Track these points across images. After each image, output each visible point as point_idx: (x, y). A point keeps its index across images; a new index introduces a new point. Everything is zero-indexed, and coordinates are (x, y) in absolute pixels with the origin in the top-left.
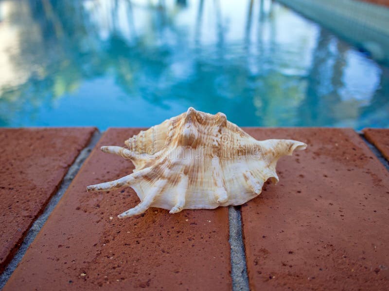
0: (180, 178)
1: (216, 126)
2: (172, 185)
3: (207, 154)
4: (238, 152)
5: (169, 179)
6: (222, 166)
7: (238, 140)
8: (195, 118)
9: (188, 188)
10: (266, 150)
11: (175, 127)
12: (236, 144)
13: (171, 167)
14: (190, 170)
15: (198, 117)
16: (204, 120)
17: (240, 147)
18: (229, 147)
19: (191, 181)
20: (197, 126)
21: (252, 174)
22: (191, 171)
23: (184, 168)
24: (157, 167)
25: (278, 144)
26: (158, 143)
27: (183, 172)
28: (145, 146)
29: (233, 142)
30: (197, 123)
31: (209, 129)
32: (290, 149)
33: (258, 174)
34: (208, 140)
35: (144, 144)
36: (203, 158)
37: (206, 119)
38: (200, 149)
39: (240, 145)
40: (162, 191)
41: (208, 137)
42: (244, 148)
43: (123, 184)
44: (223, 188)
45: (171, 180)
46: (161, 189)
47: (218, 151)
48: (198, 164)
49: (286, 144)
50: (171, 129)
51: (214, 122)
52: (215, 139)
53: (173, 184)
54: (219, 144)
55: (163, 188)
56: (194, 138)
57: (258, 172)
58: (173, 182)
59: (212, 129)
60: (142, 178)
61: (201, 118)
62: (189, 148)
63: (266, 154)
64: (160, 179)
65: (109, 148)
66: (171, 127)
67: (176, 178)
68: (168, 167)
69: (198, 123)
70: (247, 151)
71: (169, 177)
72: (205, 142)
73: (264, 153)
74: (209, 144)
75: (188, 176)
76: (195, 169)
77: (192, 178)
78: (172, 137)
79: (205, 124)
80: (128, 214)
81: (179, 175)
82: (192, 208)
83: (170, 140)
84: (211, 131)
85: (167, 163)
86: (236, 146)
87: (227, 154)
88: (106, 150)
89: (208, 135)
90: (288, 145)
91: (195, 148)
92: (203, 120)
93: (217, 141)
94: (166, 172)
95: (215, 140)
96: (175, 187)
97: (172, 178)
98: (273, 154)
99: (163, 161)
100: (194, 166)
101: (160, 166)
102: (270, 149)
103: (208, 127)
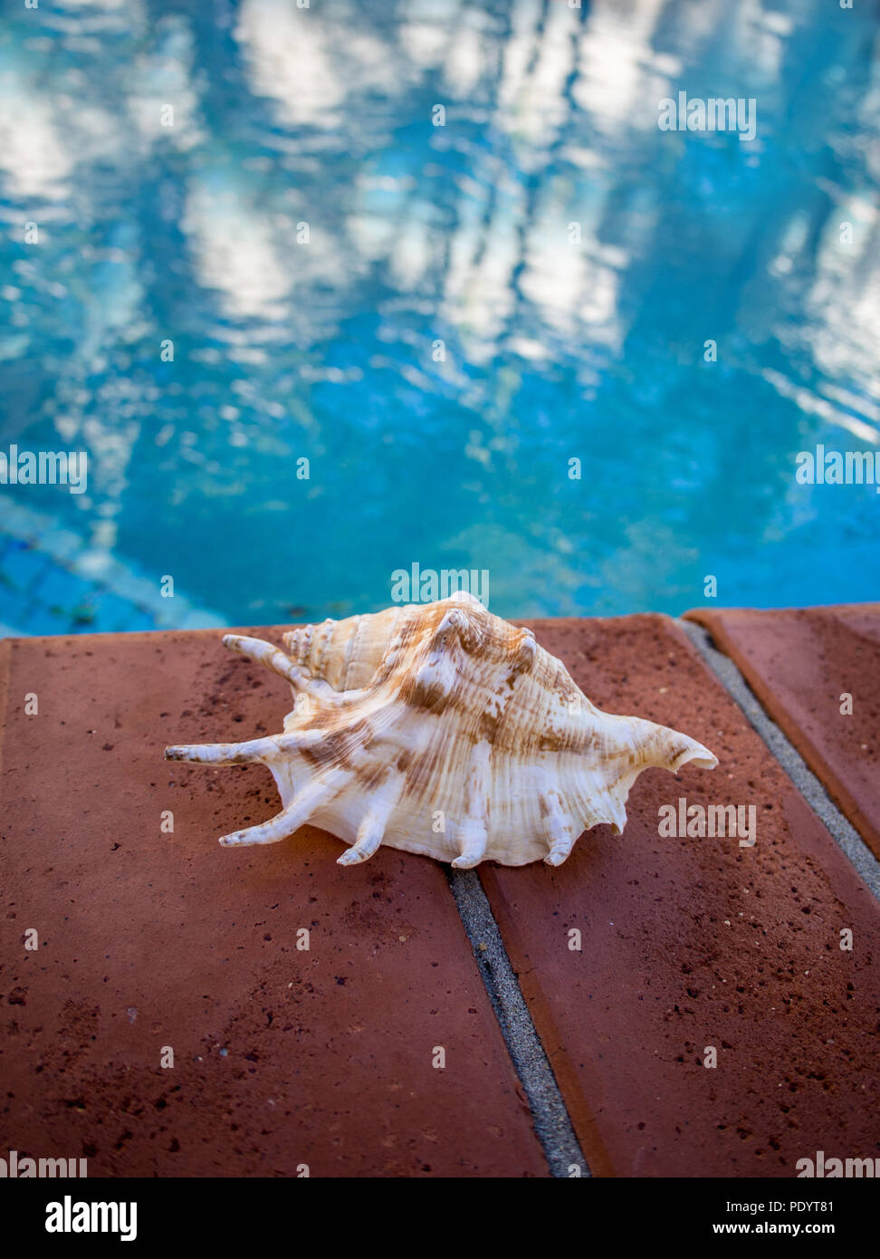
0: (387, 774)
1: (506, 665)
2: (363, 786)
3: (464, 732)
4: (543, 742)
5: (360, 772)
6: (494, 767)
7: (549, 712)
8: (458, 639)
9: (398, 804)
10: (615, 747)
11: (405, 645)
12: (542, 721)
13: (370, 745)
14: (413, 762)
15: (467, 638)
16: (480, 645)
17: (550, 730)
18: (523, 726)
19: (412, 787)
20: (458, 659)
21: (561, 803)
22: (416, 764)
23: (401, 754)
24: (338, 736)
25: (651, 738)
26: (358, 669)
27: (395, 764)
28: (327, 664)
29: (537, 714)
30: (460, 652)
31: (486, 670)
32: (675, 758)
33: (575, 805)
34: (475, 700)
35: (325, 660)
36: (453, 739)
37: (487, 642)
38: (451, 716)
39: (551, 727)
40: (336, 796)
41: (478, 693)
42: (559, 735)
43: (251, 758)
44: (483, 822)
45: (363, 774)
46: (335, 793)
47: (493, 729)
48: (438, 751)
49: (670, 744)
50: (397, 648)
51: (504, 653)
52: (495, 698)
53: (368, 784)
54: (499, 714)
55: (340, 792)
56: (441, 694)
57: (577, 801)
58: (366, 781)
59: (493, 672)
60: (299, 753)
61: (474, 638)
62: (423, 712)
63: (612, 756)
64: (338, 766)
65: (241, 643)
66: (397, 640)
67: (377, 773)
68: (363, 743)
69: (462, 652)
70: (565, 743)
71: (360, 767)
72: (467, 702)
73: (607, 752)
74: (475, 708)
75: (405, 774)
76: (427, 761)
77: (415, 781)
78: (392, 667)
79: (480, 656)
80: (244, 839)
81: (385, 768)
82: (400, 845)
83: (386, 676)
84: (489, 675)
85: (362, 733)
86: (541, 729)
87: (514, 740)
88: (234, 648)
89: (480, 684)
90: (673, 749)
91: (440, 713)
92: (477, 644)
93: (497, 705)
94: (357, 754)
95: (494, 702)
96: (369, 793)
97: (367, 772)
98: (631, 760)
99: (356, 726)
100: (425, 755)
101: (346, 734)
102: (626, 745)
103: (484, 665)
